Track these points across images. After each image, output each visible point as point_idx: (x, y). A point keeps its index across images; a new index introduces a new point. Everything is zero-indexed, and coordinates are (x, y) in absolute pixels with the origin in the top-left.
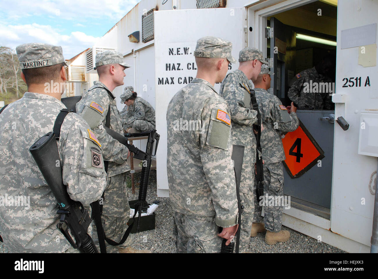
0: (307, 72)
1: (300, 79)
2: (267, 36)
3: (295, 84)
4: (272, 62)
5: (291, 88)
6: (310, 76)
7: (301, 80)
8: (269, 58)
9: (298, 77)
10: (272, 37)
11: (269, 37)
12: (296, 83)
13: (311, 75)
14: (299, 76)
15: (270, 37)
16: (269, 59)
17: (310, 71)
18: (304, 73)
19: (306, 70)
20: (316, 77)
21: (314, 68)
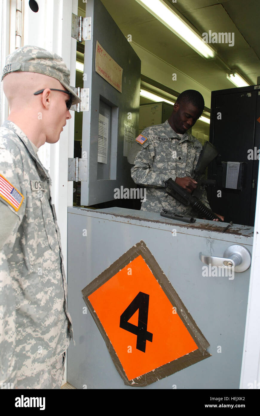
0: (154, 131)
1: (147, 144)
2: (76, 34)
3: (139, 158)
4: (87, 96)
5: (135, 165)
6: (159, 138)
7: (148, 146)
8: (82, 87)
9: (142, 142)
10: (88, 39)
11: (82, 39)
12: (141, 154)
13: (163, 134)
14: (143, 139)
15: (84, 39)
16: (80, 91)
17: (160, 128)
18: (150, 131)
19: (151, 128)
20: (172, 139)
21: (167, 123)
